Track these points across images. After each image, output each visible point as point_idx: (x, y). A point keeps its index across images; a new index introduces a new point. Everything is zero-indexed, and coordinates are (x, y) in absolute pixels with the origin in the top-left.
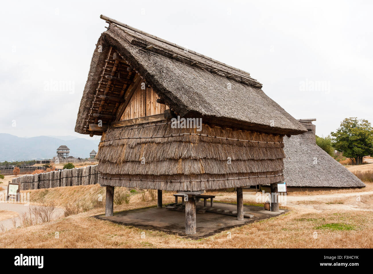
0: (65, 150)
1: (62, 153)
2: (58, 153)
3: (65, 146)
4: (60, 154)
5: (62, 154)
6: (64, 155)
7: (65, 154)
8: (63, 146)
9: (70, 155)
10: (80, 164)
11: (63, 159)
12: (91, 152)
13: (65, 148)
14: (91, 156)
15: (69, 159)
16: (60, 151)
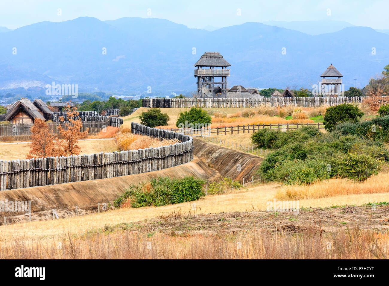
0: (216, 68)
1: (210, 77)
4: (204, 79)
5: (209, 81)
6: (214, 84)
7: (218, 80)
10: (246, 110)
11: (211, 95)
13: (214, 61)
16: (204, 71)
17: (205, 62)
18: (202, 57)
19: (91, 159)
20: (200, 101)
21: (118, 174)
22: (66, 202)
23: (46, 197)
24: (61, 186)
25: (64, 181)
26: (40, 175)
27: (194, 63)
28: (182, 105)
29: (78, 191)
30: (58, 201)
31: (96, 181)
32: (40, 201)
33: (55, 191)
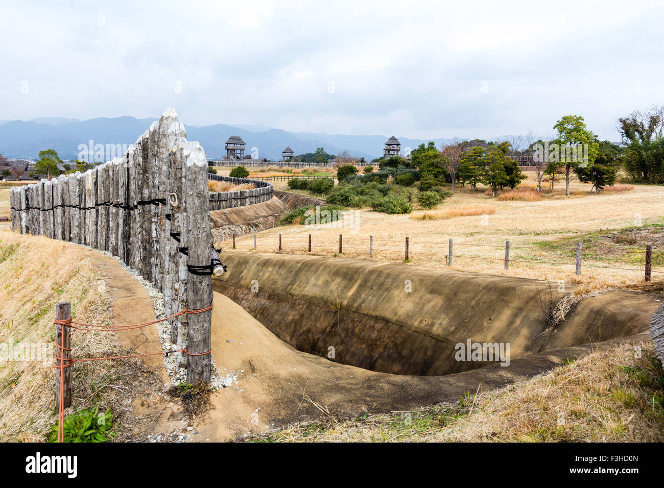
0: (238, 145)
1: (234, 150)
2: (228, 150)
3: (239, 137)
4: (231, 151)
5: (233, 152)
6: (236, 153)
7: (239, 152)
8: (234, 137)
9: (246, 153)
10: (261, 168)
11: (235, 160)
12: (284, 150)
13: (237, 142)
14: (284, 157)
15: (245, 160)
16: (231, 146)
17: (232, 141)
18: (230, 139)
19: (239, 194)
20: (232, 163)
21: (251, 203)
22: (232, 220)
23: (221, 217)
24: (226, 210)
25: (227, 208)
26: (214, 204)
27: (225, 142)
28: (221, 165)
29: (236, 214)
30: (228, 220)
31: (242, 207)
32: (220, 221)
33: (224, 214)
